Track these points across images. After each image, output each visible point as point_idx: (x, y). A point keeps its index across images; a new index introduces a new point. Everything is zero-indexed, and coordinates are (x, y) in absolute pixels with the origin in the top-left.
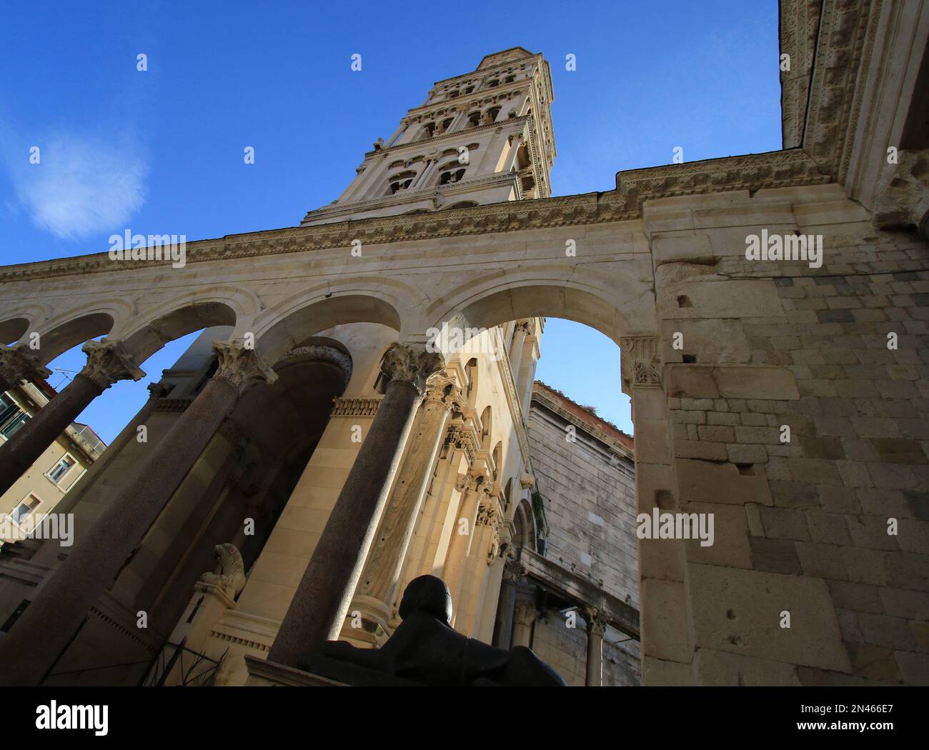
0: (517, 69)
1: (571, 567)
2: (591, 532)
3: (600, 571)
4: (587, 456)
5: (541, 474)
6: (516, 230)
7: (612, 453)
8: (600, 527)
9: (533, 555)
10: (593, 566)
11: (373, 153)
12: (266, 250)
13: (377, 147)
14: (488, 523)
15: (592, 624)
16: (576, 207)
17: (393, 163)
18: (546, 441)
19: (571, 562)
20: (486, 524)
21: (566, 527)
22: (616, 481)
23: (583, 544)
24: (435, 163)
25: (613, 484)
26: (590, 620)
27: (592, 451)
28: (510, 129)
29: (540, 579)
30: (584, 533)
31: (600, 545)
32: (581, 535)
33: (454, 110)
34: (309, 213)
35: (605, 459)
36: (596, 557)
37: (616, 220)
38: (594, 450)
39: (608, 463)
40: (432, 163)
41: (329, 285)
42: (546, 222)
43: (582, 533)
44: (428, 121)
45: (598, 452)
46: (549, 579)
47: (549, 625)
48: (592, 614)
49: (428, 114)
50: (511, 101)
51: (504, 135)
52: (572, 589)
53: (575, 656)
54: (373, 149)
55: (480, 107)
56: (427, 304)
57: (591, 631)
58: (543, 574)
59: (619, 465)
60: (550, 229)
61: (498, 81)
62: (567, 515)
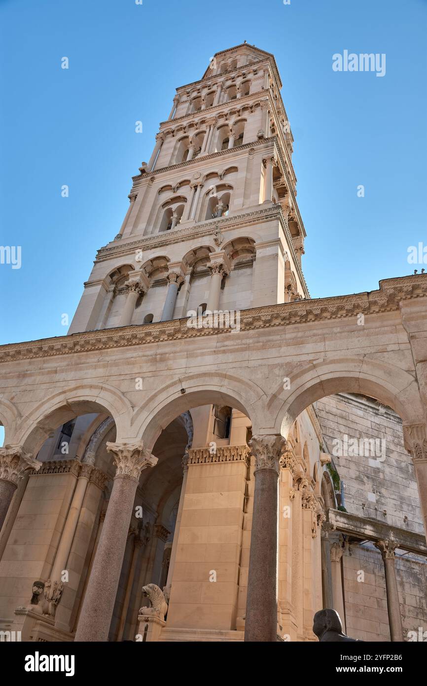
0: (250, 73)
1: (361, 507)
2: (373, 474)
3: (383, 504)
4: (360, 413)
5: (328, 438)
6: (313, 321)
7: (379, 404)
8: (378, 469)
9: (337, 514)
10: (377, 501)
11: (139, 177)
12: (111, 344)
13: (143, 171)
14: (308, 507)
15: (386, 552)
16: (354, 304)
17: (162, 188)
18: (327, 408)
19: (361, 503)
20: (306, 508)
21: (354, 476)
22: (385, 427)
23: (369, 486)
24: (201, 188)
25: (383, 431)
26: (383, 549)
27: (363, 407)
28: (261, 152)
29: (345, 530)
30: (368, 477)
31: (380, 483)
32: (365, 479)
33: (203, 122)
34: (99, 251)
35: (374, 411)
36: (378, 493)
37: (383, 312)
38: (366, 405)
39: (377, 414)
40: (199, 189)
41: (180, 381)
42: (334, 315)
43: (366, 478)
44: (181, 134)
45: (368, 406)
46: (351, 528)
47: (353, 556)
48: (384, 545)
49: (179, 127)
50: (253, 113)
51: (258, 158)
52: (369, 531)
53: (374, 573)
54: (139, 173)
55: (227, 120)
56: (266, 399)
57: (385, 557)
58: (347, 526)
59: (386, 413)
60: (337, 320)
61: (235, 85)
62: (353, 466)
